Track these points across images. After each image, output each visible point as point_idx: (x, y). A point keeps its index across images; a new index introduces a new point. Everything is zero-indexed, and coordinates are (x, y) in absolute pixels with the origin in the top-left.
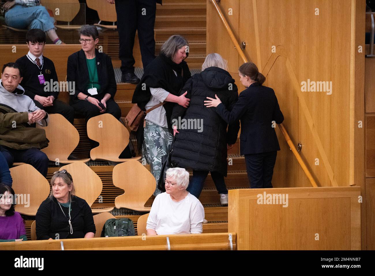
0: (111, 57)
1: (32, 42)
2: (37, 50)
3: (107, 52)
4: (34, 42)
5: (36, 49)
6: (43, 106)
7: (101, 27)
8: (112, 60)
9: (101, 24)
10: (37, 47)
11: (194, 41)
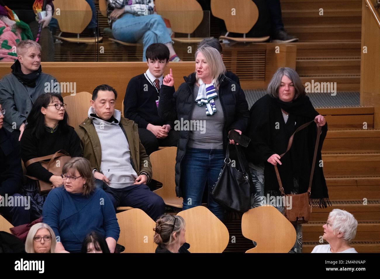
0: (239, 77)
1: (151, 60)
2: (158, 69)
3: (236, 70)
4: (153, 60)
5: (156, 68)
6: (157, 137)
7: (229, 40)
8: (240, 81)
9: (228, 36)
10: (157, 66)
11: (344, 57)
